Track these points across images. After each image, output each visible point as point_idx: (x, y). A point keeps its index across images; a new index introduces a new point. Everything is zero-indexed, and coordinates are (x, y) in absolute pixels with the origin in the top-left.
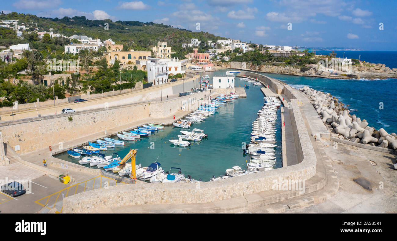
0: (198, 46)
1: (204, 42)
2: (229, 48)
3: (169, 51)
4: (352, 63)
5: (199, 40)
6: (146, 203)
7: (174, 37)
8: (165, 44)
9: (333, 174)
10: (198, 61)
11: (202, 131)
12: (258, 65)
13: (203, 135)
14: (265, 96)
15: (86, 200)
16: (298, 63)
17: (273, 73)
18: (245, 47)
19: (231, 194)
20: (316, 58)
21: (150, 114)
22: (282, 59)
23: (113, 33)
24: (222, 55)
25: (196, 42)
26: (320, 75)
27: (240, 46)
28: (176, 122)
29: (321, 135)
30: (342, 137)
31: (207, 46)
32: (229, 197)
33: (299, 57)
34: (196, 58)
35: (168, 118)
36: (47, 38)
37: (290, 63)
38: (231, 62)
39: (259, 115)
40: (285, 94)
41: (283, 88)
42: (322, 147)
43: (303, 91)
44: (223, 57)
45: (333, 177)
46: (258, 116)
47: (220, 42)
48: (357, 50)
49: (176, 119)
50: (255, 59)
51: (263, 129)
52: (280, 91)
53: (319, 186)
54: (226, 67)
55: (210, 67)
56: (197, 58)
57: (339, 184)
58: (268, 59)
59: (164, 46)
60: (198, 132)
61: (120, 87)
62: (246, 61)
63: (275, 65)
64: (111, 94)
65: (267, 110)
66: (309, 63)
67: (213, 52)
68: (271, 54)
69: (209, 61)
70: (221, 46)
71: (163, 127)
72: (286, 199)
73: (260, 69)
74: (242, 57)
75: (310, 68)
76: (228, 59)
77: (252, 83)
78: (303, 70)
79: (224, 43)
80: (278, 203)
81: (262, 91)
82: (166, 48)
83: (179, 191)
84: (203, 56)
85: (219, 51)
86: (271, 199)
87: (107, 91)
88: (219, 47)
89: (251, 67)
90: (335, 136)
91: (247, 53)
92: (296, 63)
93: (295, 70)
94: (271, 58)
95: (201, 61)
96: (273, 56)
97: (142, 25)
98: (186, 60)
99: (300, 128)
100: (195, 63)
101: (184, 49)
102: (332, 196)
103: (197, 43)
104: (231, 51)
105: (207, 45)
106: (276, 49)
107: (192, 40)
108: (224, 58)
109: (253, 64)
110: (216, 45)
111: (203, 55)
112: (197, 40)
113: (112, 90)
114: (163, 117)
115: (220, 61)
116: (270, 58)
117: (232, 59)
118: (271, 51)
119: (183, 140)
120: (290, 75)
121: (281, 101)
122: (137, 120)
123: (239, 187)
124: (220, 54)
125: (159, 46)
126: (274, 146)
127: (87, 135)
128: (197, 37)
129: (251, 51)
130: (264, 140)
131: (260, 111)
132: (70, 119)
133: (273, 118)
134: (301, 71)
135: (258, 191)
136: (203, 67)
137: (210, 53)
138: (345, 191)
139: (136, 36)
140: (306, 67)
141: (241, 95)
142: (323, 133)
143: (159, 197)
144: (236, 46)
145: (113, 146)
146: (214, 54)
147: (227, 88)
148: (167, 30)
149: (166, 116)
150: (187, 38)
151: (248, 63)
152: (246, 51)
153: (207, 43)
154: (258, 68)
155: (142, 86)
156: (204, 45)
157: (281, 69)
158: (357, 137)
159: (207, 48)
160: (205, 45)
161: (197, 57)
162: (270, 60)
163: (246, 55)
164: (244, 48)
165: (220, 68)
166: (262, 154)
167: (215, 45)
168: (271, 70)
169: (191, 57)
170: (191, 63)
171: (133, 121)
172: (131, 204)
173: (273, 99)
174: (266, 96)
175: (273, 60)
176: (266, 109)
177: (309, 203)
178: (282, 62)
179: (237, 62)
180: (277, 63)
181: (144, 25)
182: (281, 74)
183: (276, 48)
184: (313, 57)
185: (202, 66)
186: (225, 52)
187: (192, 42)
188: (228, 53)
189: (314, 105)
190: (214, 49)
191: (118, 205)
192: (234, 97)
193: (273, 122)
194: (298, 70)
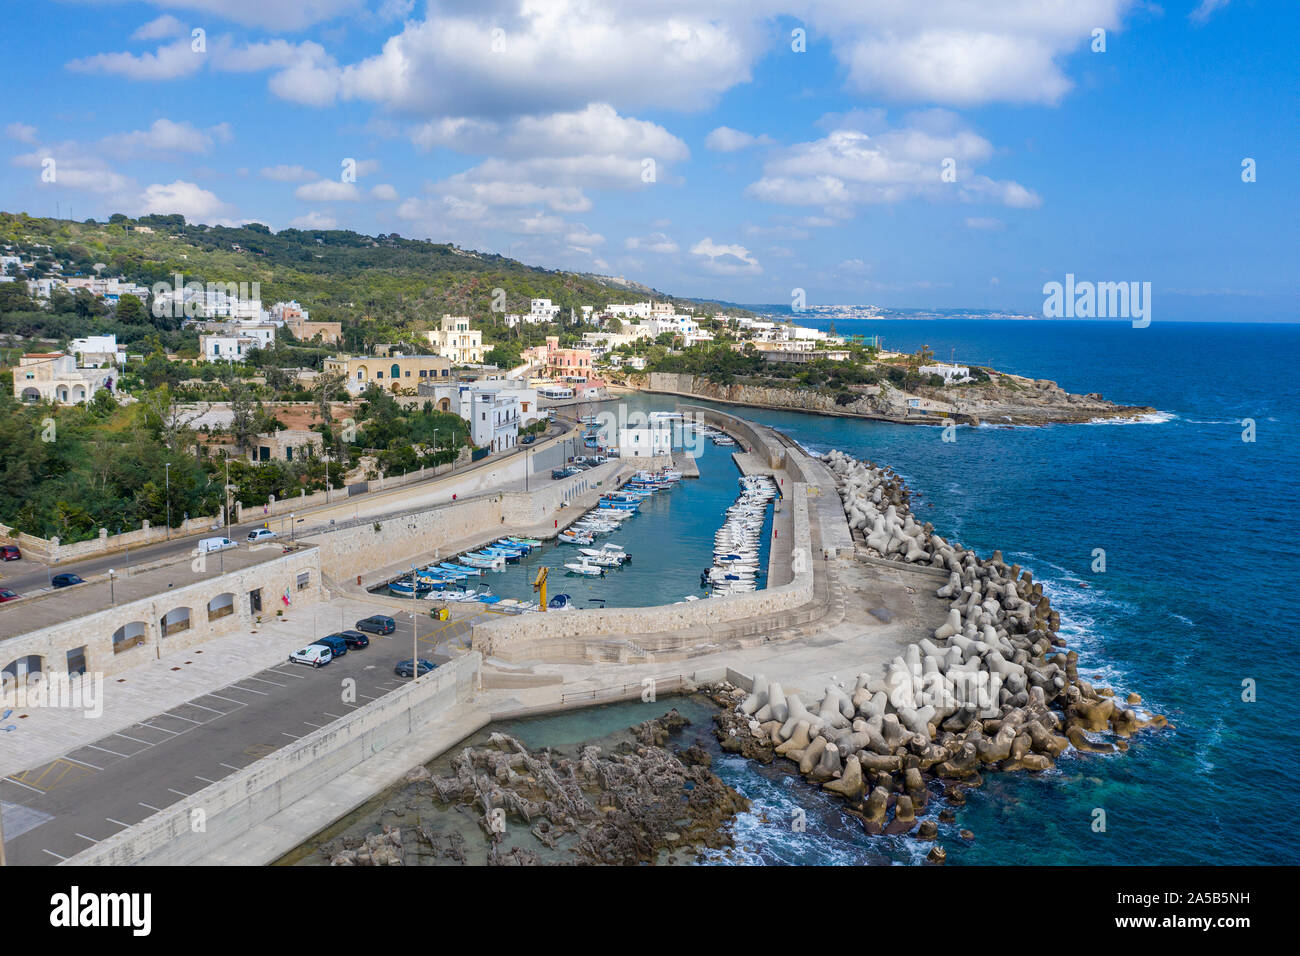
0: (553, 321)
1: (568, 311)
2: (644, 331)
3: (474, 341)
4: (971, 379)
5: (553, 304)
6: (577, 634)
7: (474, 292)
8: (465, 321)
9: (840, 603)
10: (560, 372)
11: (620, 548)
12: (725, 384)
13: (623, 555)
14: (743, 476)
15: (505, 627)
16: (830, 379)
17: (765, 408)
18: (690, 329)
19: (690, 622)
20: (879, 365)
21: (503, 518)
22: (790, 369)
23: (284, 274)
24: (627, 352)
25: (544, 310)
26: (884, 413)
27: (674, 325)
28: (562, 532)
29: (838, 552)
30: (875, 553)
31: (580, 324)
32: (688, 626)
33: (832, 362)
34: (555, 363)
35: (543, 526)
36: (129, 308)
37: (808, 382)
38: (650, 372)
39: (728, 517)
40: (787, 468)
41: (782, 454)
42: (834, 568)
43: (827, 461)
44: (629, 360)
45: (839, 607)
46: (726, 520)
47: (615, 309)
48: (1025, 318)
49: (561, 526)
50: (716, 367)
51: (735, 542)
52: (775, 460)
53: (813, 615)
54: (637, 387)
55: (595, 389)
56: (558, 362)
57: (844, 614)
58: (751, 367)
59: (462, 328)
60: (614, 550)
61: (431, 462)
62: (692, 370)
63: (772, 387)
64: (418, 477)
65: (744, 506)
66: (859, 382)
67: (599, 343)
68: (761, 353)
69: (590, 374)
70: (621, 324)
71: (539, 544)
72: (766, 631)
73: (730, 397)
74: (681, 359)
75: (859, 396)
76: (641, 364)
77: (710, 438)
78: (843, 400)
79: (628, 315)
80: (755, 635)
81: (736, 462)
82: (467, 332)
83: (622, 616)
84: (574, 359)
85: (616, 340)
86: (743, 629)
87: (411, 471)
88: (616, 327)
89: (708, 387)
90: (863, 552)
91: (694, 350)
92: (825, 380)
93: (821, 400)
94: (760, 365)
95: (569, 372)
96: (764, 359)
97: (364, 245)
98: (524, 368)
99: (800, 539)
100: (552, 376)
101: (514, 331)
102: (830, 627)
103: (548, 312)
104: (649, 339)
105: (578, 321)
106: (774, 338)
107: (535, 304)
108: (631, 363)
109: (712, 381)
110: (607, 322)
111: (574, 355)
112: (548, 302)
113: (419, 468)
114: (530, 524)
115: (620, 371)
116: (755, 365)
117: (653, 364)
118: (760, 344)
119: (590, 564)
120: (810, 413)
121: (777, 485)
122: (482, 530)
123: (700, 612)
124: (619, 350)
125: (446, 328)
126: (754, 570)
127: (401, 560)
128: (547, 291)
129: (705, 341)
130: (736, 561)
131: (730, 509)
132: (378, 529)
133: (755, 524)
134: (838, 402)
135: (726, 620)
136: (574, 390)
137: (589, 345)
138: (850, 622)
139: (354, 284)
140: (850, 391)
141: (687, 473)
142: (843, 547)
143: (594, 626)
144: (665, 326)
145: (464, 577)
146: (602, 350)
147: (654, 456)
148: (451, 265)
149: (537, 523)
150: (516, 294)
151: (699, 379)
152: (692, 341)
153: (580, 313)
154: (724, 391)
155: (470, 456)
156: (569, 320)
157: (786, 396)
158: (899, 552)
159: (580, 328)
160: (574, 320)
161: (555, 359)
162: (758, 369)
163: (693, 353)
164: (686, 332)
165: (619, 389)
166: (734, 582)
167: (602, 320)
168: (759, 399)
169: (536, 358)
170: (540, 376)
171: (475, 533)
172: (557, 635)
173: (759, 483)
174: (745, 473)
175: (765, 370)
176: (743, 504)
177: (796, 635)
178: (789, 377)
179: (668, 375)
180: (777, 379)
181: (371, 245)
182: (787, 411)
183: (773, 334)
184: (873, 362)
185: (573, 386)
186: (633, 344)
187: (533, 308)
188: (640, 347)
189: (842, 495)
190: (601, 336)
191: (541, 637)
192: (670, 478)
193: (755, 530)
194: (830, 401)
